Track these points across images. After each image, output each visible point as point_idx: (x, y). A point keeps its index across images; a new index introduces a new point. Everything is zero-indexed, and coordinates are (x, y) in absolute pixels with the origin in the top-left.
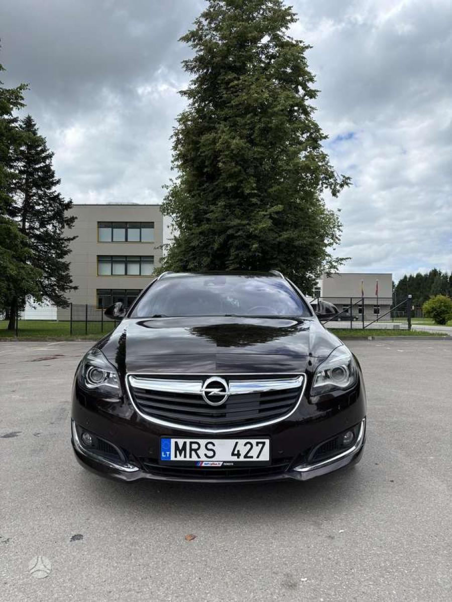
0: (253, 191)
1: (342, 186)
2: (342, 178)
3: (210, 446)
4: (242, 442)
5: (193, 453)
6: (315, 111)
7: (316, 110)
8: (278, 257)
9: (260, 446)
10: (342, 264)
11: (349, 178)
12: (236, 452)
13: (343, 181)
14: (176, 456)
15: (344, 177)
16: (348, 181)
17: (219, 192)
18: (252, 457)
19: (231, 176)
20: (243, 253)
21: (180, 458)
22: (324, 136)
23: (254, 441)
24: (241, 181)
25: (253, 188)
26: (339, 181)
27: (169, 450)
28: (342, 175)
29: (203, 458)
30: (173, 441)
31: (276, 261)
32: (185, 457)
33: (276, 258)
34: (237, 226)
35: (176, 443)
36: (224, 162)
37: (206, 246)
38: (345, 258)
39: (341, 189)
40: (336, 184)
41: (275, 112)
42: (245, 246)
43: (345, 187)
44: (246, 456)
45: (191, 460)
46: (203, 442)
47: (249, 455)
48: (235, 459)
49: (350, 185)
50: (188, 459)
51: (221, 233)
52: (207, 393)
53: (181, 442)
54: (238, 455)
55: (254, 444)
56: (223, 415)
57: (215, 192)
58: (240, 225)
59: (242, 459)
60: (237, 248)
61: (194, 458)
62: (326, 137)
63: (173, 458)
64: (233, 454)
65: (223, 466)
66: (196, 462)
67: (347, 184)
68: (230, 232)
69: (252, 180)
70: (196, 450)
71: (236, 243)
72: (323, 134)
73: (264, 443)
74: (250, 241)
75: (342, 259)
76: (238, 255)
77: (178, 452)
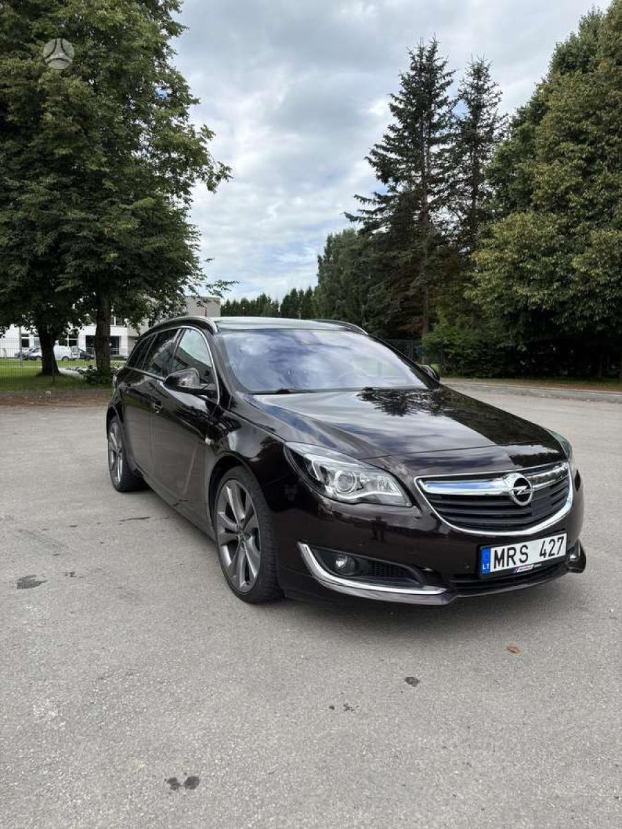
0: (102, 169)
1: (218, 178)
2: (219, 166)
3: (524, 550)
4: (548, 539)
5: (510, 559)
6: (174, 55)
7: (175, 53)
8: (142, 274)
9: (560, 541)
10: (227, 289)
11: (228, 169)
12: (543, 552)
13: (220, 172)
14: (495, 567)
15: (222, 165)
16: (227, 172)
17: (32, 158)
18: (554, 554)
19: (61, 138)
20: (91, 265)
21: (499, 568)
22: (193, 98)
23: (555, 538)
24: (80, 149)
25: (101, 163)
26: (216, 171)
27: (489, 562)
28: (219, 163)
29: (518, 564)
30: (493, 550)
31: (139, 280)
32: (503, 566)
33: (138, 276)
34: (77, 221)
35: (496, 552)
36: (54, 114)
37: (18, 246)
38: (230, 281)
39: (217, 183)
40: (212, 174)
41: (132, 47)
42: (92, 254)
43: (223, 180)
44: (550, 555)
45: (508, 567)
46: (518, 546)
47: (552, 553)
48: (542, 559)
49: (229, 178)
50: (506, 568)
51: (46, 229)
52: (516, 492)
53: (499, 550)
54: (544, 555)
55: (556, 540)
56: (529, 515)
57: (23, 157)
58: (84, 220)
59: (547, 558)
60: (77, 256)
61: (511, 565)
62: (196, 102)
63: (492, 570)
64: (541, 555)
65: (534, 569)
66: (513, 569)
67: (226, 177)
68: (67, 228)
69: (99, 149)
70: (512, 557)
71: (76, 247)
72: (192, 96)
73: (562, 538)
74: (101, 247)
75: (226, 283)
76: (80, 265)
77: (497, 562)
